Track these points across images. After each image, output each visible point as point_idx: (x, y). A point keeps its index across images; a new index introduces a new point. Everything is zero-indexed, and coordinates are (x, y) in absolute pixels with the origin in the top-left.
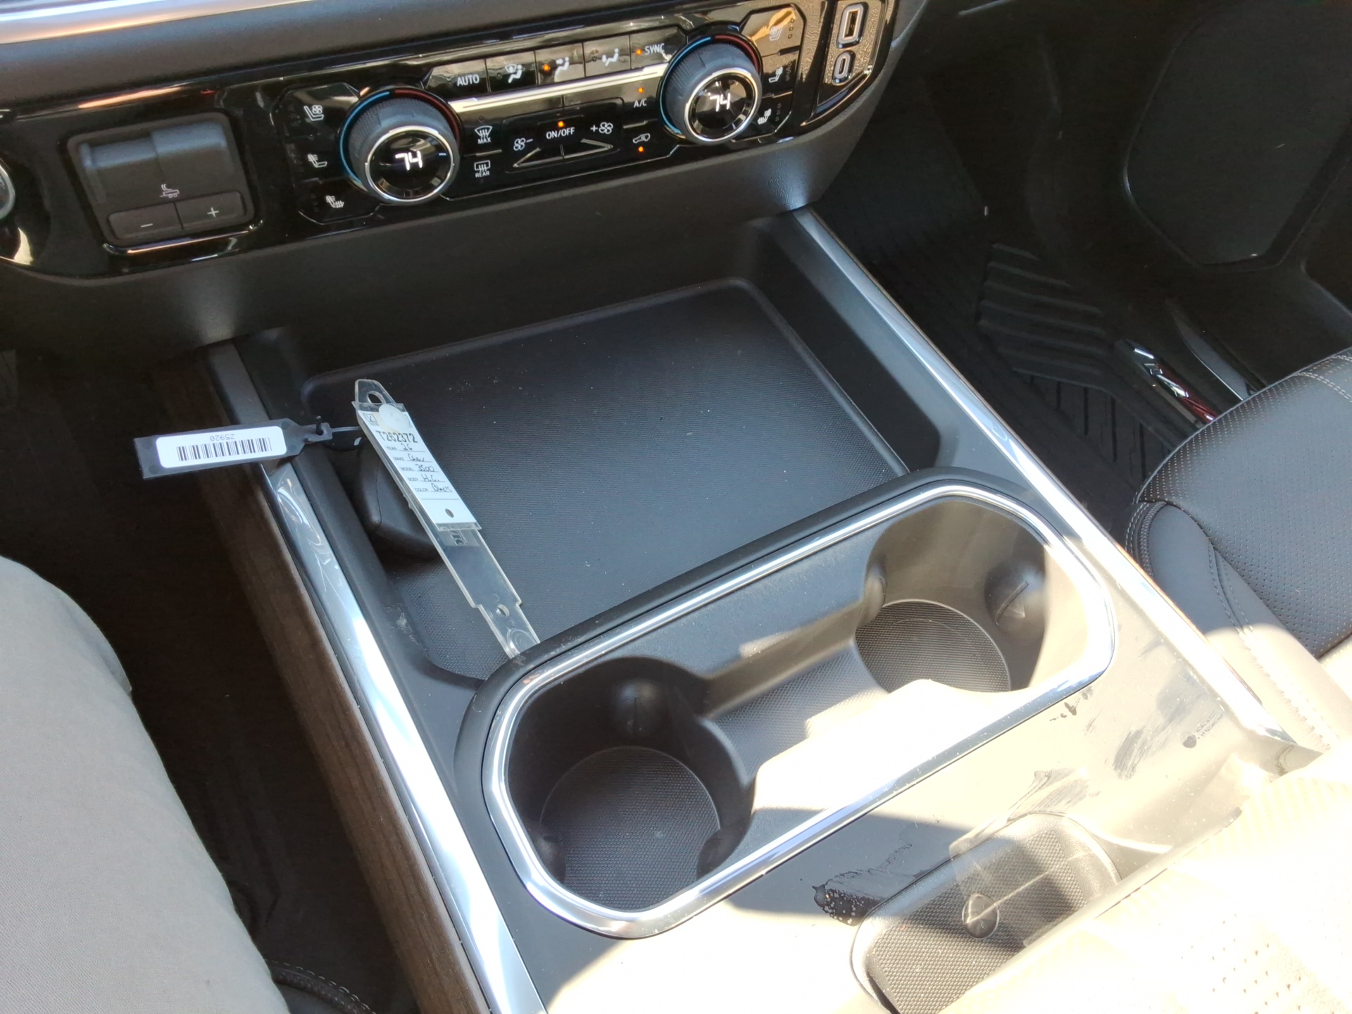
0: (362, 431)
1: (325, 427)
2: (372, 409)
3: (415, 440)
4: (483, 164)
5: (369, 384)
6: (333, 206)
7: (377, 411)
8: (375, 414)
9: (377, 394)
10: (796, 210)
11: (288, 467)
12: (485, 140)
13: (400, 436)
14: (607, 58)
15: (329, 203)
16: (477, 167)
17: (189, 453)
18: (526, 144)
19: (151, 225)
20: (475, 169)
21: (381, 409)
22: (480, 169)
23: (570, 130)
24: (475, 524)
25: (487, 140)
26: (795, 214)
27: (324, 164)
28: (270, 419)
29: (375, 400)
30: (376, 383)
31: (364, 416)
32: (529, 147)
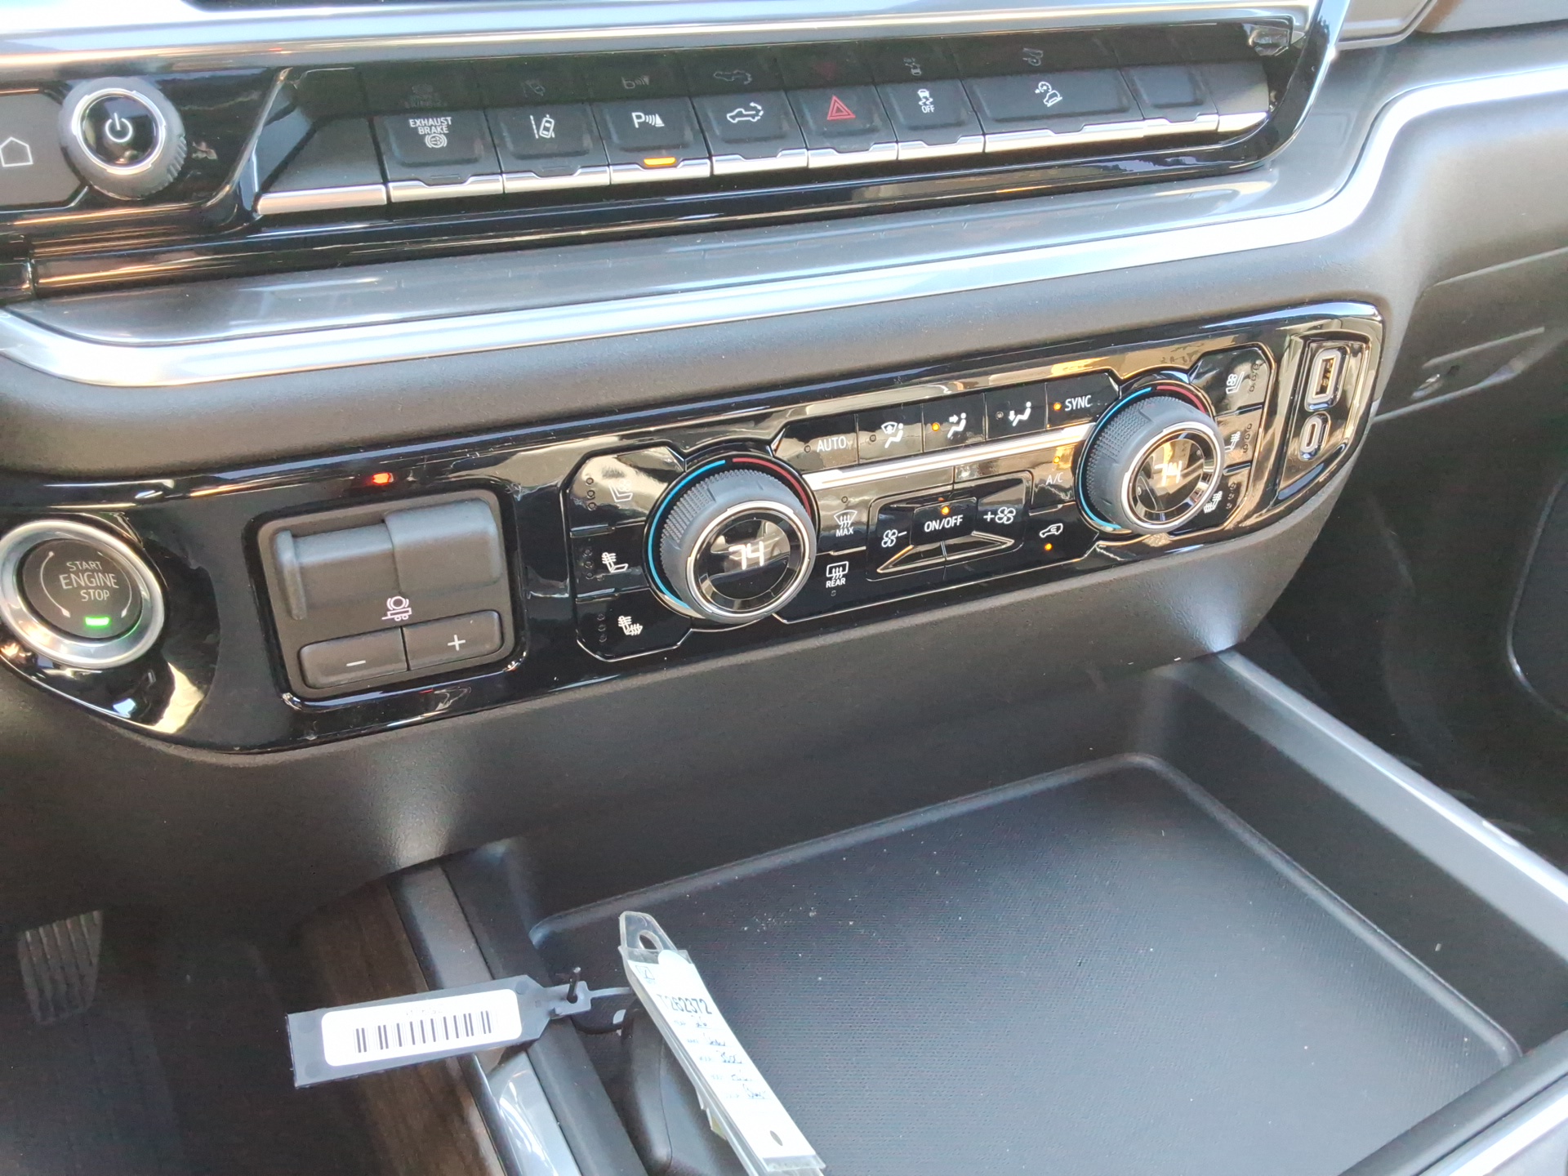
0: (635, 994)
1: (581, 988)
2: (646, 960)
3: (709, 1011)
4: (839, 566)
5: (640, 920)
6: (627, 632)
7: (655, 961)
8: (651, 966)
9: (650, 935)
10: (1221, 652)
11: (522, 1059)
12: (846, 532)
13: (688, 1003)
14: (1016, 414)
15: (621, 628)
16: (830, 572)
17: (372, 1039)
18: (897, 538)
19: (363, 662)
20: (828, 575)
21: (660, 957)
22: (834, 575)
23: (956, 519)
24: (814, 1157)
25: (848, 531)
26: (1220, 657)
27: (623, 568)
28: (493, 978)
29: (648, 944)
30: (648, 917)
31: (636, 969)
32: (901, 544)
